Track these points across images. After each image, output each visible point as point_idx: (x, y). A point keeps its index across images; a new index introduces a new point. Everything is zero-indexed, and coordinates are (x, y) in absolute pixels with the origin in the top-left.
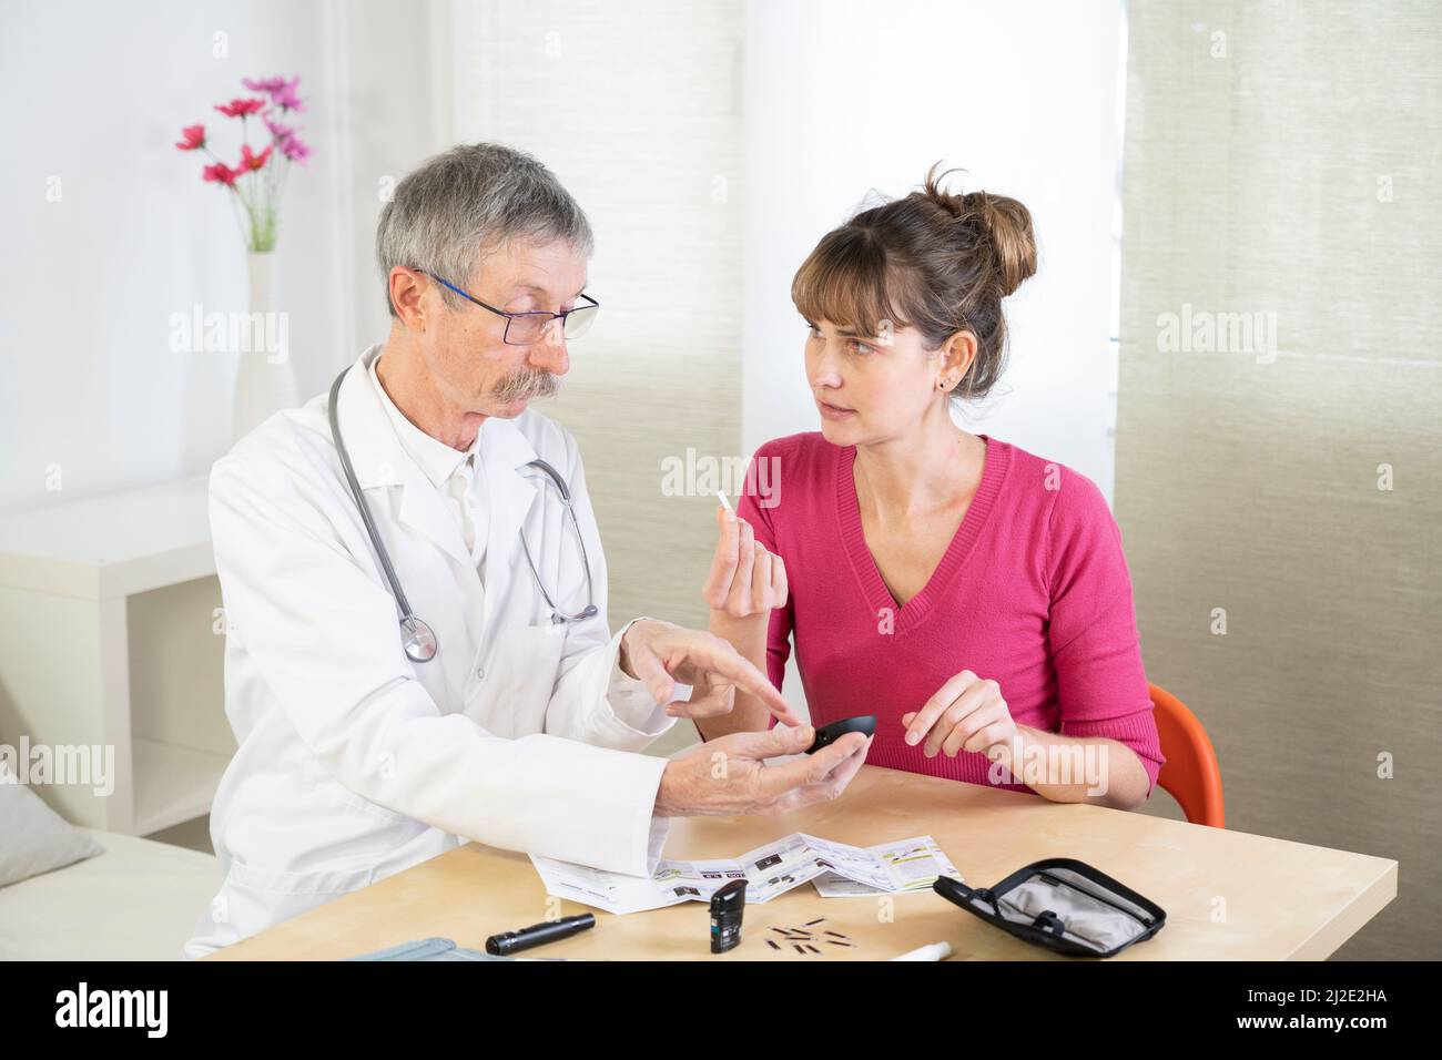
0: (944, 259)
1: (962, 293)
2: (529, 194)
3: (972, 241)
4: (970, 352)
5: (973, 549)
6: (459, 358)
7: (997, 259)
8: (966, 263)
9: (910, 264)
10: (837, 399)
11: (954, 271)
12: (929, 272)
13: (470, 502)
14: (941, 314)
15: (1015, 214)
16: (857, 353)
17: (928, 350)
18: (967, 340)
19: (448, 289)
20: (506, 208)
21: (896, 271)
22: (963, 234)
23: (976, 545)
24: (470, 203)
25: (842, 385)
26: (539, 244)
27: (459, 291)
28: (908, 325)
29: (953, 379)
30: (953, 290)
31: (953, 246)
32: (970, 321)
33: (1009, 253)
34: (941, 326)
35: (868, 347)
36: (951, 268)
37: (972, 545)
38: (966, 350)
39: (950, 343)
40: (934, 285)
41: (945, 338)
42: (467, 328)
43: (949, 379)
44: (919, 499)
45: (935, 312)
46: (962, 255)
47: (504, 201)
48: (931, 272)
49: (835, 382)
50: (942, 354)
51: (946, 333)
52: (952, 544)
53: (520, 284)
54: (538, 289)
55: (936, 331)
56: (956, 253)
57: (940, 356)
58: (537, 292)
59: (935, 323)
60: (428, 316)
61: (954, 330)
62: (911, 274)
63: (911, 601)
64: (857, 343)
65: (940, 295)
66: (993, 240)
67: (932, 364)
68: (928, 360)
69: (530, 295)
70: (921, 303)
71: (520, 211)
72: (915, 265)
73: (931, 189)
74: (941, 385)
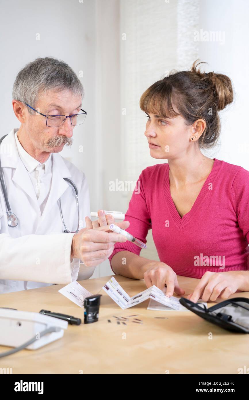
0: (194, 92)
1: (201, 104)
2: (55, 73)
3: (206, 86)
4: (203, 127)
5: (206, 196)
6: (35, 132)
7: (216, 95)
8: (203, 94)
9: (182, 93)
10: (154, 141)
11: (198, 96)
12: (188, 95)
13: (40, 180)
14: (192, 112)
15: (225, 80)
16: (162, 125)
17: (187, 125)
18: (202, 122)
19: (30, 108)
20: (47, 78)
21: (176, 95)
22: (202, 83)
23: (207, 194)
24: (35, 77)
25: (156, 136)
26: (58, 91)
27: (32, 108)
28: (179, 115)
29: (197, 137)
30: (197, 103)
31: (198, 87)
32: (203, 115)
33: (221, 93)
34: (192, 116)
35: (165, 123)
36: (196, 95)
37: (206, 194)
38: (201, 126)
39: (196, 123)
40: (190, 101)
41: (194, 121)
42: (36, 121)
43: (195, 137)
44: (189, 180)
45: (189, 110)
46: (201, 91)
47: (46, 76)
48: (189, 96)
49: (154, 135)
50: (193, 128)
51: (194, 119)
52: (199, 194)
53: (52, 105)
54: (59, 107)
55: (190, 119)
56: (199, 90)
57: (192, 128)
58: (59, 108)
59: (190, 115)
60: (25, 118)
61: (197, 118)
62: (182, 97)
63: (185, 215)
64: (162, 121)
65: (192, 104)
66: (215, 88)
67: (189, 130)
68: (187, 129)
69: (57, 109)
70: (184, 107)
71: (51, 79)
72: (183, 93)
73: (194, 69)
74: (192, 139)
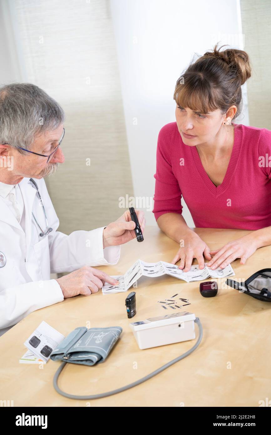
3: (236, 74)
4: (234, 111)
6: (26, 168)
9: (218, 87)
11: (232, 86)
12: (224, 89)
15: (243, 56)
16: (199, 118)
17: (222, 114)
18: (234, 108)
21: (214, 89)
22: (233, 72)
25: (193, 128)
28: (218, 108)
30: (231, 93)
31: (231, 77)
39: (228, 110)
40: (225, 93)
42: (29, 160)
46: (233, 80)
51: (227, 107)
55: (224, 107)
57: (225, 115)
61: (230, 106)
62: (218, 90)
65: (227, 96)
68: (222, 118)
74: (225, 124)
